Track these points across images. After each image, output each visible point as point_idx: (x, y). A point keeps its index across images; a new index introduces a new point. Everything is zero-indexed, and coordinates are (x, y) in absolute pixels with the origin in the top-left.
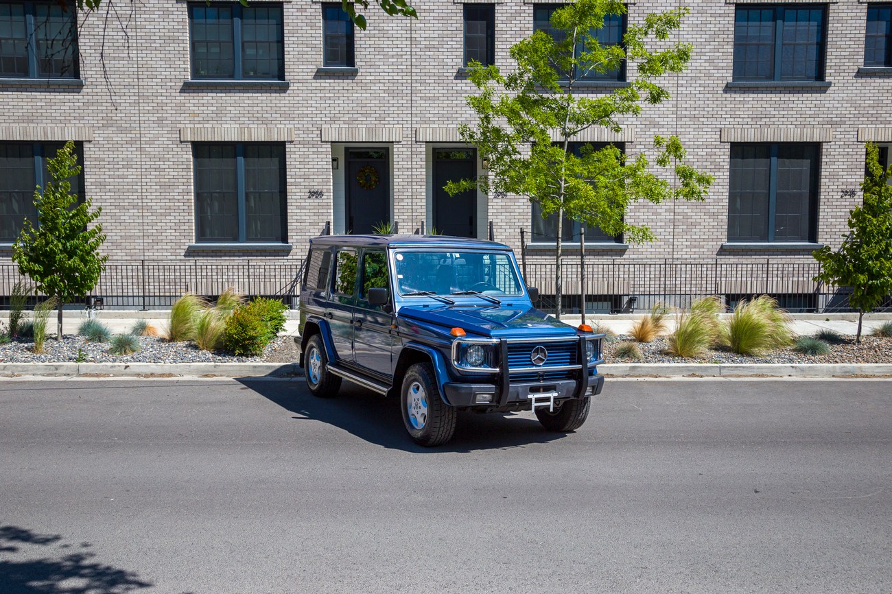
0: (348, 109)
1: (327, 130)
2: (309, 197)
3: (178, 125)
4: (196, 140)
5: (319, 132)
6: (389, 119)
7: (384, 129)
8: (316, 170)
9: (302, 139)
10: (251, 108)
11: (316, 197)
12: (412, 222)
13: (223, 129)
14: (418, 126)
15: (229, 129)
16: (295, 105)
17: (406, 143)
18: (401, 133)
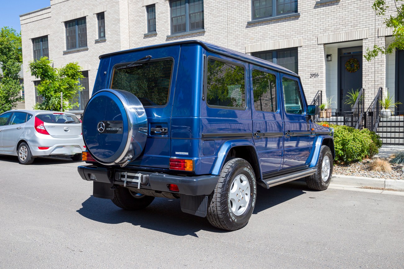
0: (334, 23)
1: (321, 37)
2: (311, 77)
3: (245, 45)
4: (253, 52)
5: (317, 39)
6: (360, 25)
7: (356, 32)
8: (315, 61)
9: (307, 44)
10: (280, 31)
11: (315, 77)
12: (375, 89)
13: (265, 44)
14: (380, 27)
15: (269, 44)
16: (303, 26)
17: (371, 38)
18: (368, 32)
